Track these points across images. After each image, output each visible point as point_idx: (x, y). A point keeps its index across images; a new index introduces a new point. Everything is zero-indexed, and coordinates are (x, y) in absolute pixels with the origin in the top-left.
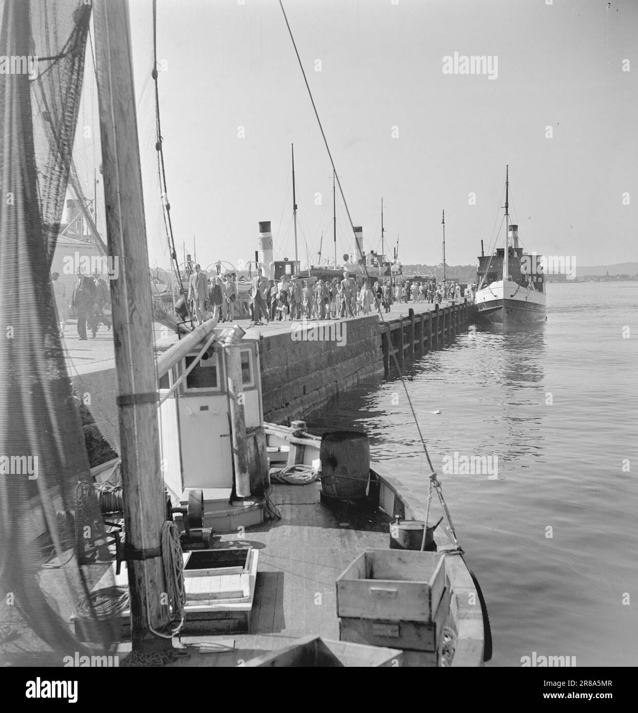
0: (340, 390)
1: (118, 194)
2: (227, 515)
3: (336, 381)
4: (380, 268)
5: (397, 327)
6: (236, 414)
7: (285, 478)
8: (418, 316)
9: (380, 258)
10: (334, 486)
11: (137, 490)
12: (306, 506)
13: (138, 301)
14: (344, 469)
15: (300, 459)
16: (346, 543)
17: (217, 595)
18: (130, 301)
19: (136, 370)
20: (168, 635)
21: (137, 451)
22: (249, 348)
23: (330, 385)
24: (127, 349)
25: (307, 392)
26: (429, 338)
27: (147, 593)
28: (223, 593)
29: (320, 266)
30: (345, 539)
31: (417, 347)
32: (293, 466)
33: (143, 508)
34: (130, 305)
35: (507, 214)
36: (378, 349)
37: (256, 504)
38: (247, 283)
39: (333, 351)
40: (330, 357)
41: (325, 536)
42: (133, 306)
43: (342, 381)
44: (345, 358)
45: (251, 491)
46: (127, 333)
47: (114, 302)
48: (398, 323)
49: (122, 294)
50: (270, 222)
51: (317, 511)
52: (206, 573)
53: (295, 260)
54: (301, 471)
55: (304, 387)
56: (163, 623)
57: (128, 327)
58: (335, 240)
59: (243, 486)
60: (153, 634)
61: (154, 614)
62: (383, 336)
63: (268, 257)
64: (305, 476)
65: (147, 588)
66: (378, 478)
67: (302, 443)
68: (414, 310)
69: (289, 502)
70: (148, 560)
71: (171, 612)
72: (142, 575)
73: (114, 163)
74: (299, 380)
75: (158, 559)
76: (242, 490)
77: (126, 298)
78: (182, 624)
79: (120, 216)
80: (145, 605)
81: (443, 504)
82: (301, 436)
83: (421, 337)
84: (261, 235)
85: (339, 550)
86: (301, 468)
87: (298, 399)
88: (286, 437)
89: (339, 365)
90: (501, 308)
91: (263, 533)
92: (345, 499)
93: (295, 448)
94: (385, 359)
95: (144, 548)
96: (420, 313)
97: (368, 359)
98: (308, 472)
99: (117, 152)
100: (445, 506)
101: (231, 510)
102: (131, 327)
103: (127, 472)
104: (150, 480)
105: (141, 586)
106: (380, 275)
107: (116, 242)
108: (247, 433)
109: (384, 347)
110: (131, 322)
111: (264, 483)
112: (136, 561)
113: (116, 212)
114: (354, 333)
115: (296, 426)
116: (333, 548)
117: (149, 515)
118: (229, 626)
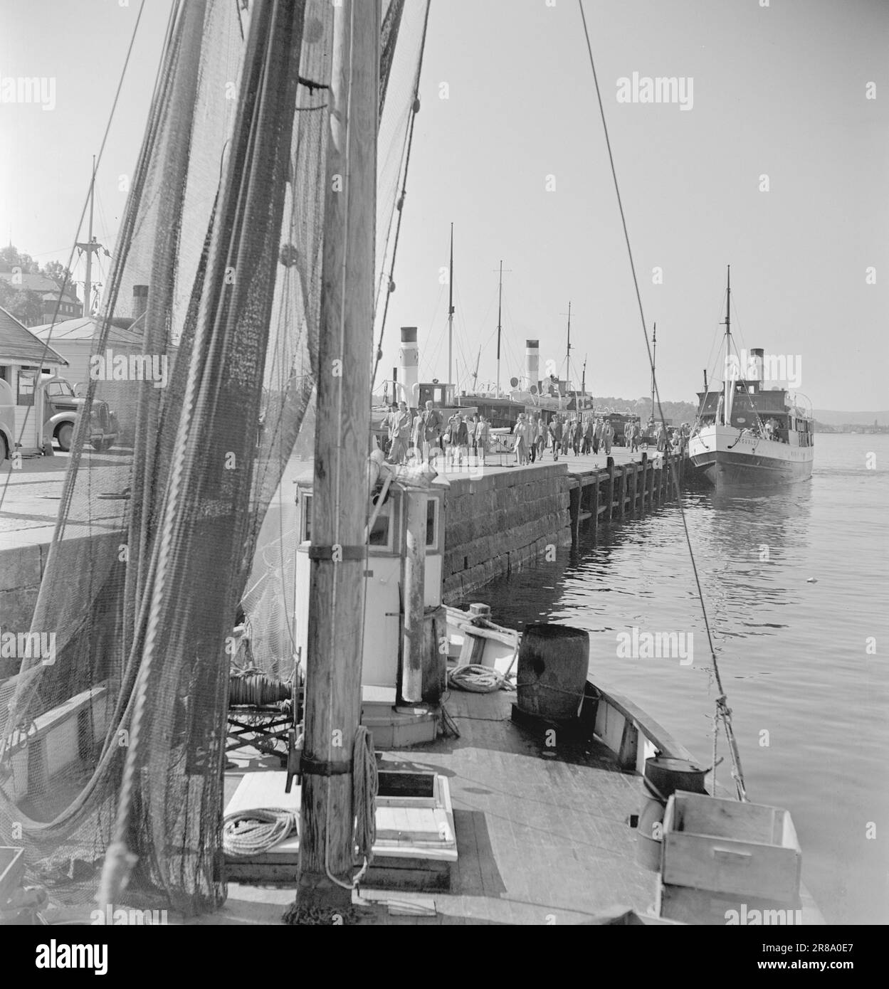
0: (513, 565)
1: (344, 268)
2: (389, 724)
3: (508, 553)
4: (560, 398)
5: (591, 482)
6: (413, 586)
7: (458, 681)
8: (619, 468)
9: (562, 384)
10: (536, 699)
11: (328, 679)
12: (491, 723)
13: (355, 417)
14: (553, 677)
15: (478, 657)
16: (558, 779)
17: (410, 835)
18: (345, 416)
19: (344, 513)
20: (348, 884)
21: (333, 625)
22: (435, 495)
23: (499, 557)
24: (333, 483)
25: (469, 566)
26: (632, 500)
27: (328, 822)
28: (418, 833)
29: (476, 392)
30: (555, 774)
31: (616, 511)
32: (468, 665)
33: (333, 705)
34: (344, 422)
35: (728, 332)
36: (565, 511)
37: (430, 714)
38: (381, 409)
39: (506, 511)
40: (501, 519)
41: (526, 766)
42: (348, 424)
43: (516, 554)
44: (521, 522)
45: (423, 696)
46: (336, 460)
47: (322, 415)
48: (593, 477)
49: (335, 406)
50: (416, 328)
51: (507, 731)
52: (385, 803)
53: (447, 382)
54: (478, 673)
55: (466, 558)
56: (344, 867)
57: (339, 453)
58: (498, 358)
59: (412, 686)
60: (331, 881)
61: (334, 852)
62: (573, 493)
63: (410, 377)
64: (485, 681)
65: (328, 815)
66: (599, 694)
67: (483, 635)
68: (615, 460)
69: (467, 716)
70: (334, 777)
71: (357, 852)
72: (323, 797)
73: (342, 224)
74: (460, 548)
75: (346, 777)
76: (410, 692)
77: (340, 411)
78: (363, 870)
79: (343, 298)
80: (324, 839)
81: (731, 739)
82: (482, 626)
83: (621, 497)
84: (403, 345)
85: (550, 788)
86: (478, 670)
87: (457, 575)
88: (459, 624)
89: (512, 531)
90: (713, 464)
91: (439, 755)
92: (549, 719)
93: (473, 640)
94: (573, 525)
95: (329, 760)
96: (622, 464)
97: (551, 524)
98: (489, 676)
99: (349, 211)
100: (734, 743)
101: (396, 719)
102: (341, 453)
103: (316, 653)
104: (347, 666)
105: (322, 811)
106: (560, 408)
107: (334, 333)
108: (425, 613)
109: (573, 509)
110: (343, 445)
111: (440, 686)
112: (316, 777)
113: (339, 293)
114: (533, 487)
115: (477, 610)
116: (541, 785)
117: (341, 715)
118: (423, 880)
